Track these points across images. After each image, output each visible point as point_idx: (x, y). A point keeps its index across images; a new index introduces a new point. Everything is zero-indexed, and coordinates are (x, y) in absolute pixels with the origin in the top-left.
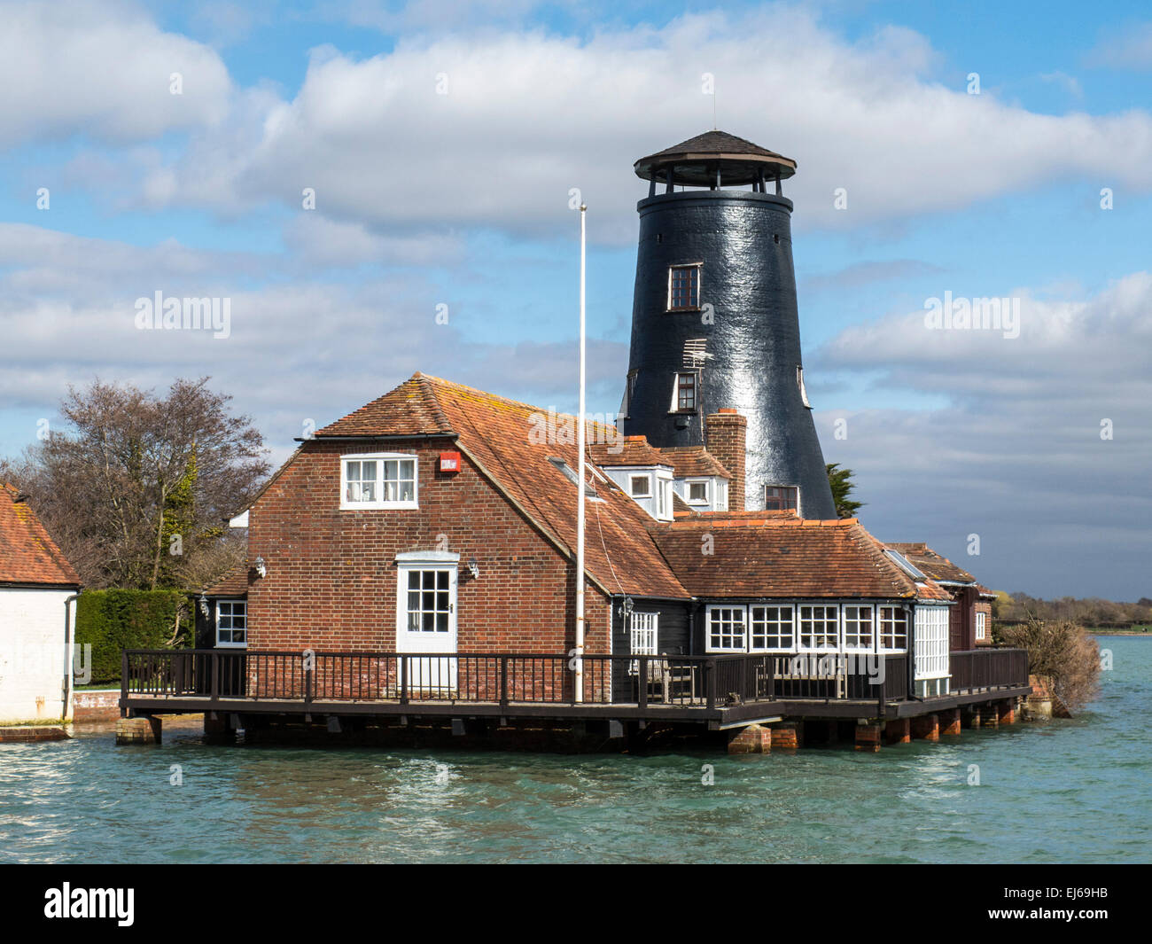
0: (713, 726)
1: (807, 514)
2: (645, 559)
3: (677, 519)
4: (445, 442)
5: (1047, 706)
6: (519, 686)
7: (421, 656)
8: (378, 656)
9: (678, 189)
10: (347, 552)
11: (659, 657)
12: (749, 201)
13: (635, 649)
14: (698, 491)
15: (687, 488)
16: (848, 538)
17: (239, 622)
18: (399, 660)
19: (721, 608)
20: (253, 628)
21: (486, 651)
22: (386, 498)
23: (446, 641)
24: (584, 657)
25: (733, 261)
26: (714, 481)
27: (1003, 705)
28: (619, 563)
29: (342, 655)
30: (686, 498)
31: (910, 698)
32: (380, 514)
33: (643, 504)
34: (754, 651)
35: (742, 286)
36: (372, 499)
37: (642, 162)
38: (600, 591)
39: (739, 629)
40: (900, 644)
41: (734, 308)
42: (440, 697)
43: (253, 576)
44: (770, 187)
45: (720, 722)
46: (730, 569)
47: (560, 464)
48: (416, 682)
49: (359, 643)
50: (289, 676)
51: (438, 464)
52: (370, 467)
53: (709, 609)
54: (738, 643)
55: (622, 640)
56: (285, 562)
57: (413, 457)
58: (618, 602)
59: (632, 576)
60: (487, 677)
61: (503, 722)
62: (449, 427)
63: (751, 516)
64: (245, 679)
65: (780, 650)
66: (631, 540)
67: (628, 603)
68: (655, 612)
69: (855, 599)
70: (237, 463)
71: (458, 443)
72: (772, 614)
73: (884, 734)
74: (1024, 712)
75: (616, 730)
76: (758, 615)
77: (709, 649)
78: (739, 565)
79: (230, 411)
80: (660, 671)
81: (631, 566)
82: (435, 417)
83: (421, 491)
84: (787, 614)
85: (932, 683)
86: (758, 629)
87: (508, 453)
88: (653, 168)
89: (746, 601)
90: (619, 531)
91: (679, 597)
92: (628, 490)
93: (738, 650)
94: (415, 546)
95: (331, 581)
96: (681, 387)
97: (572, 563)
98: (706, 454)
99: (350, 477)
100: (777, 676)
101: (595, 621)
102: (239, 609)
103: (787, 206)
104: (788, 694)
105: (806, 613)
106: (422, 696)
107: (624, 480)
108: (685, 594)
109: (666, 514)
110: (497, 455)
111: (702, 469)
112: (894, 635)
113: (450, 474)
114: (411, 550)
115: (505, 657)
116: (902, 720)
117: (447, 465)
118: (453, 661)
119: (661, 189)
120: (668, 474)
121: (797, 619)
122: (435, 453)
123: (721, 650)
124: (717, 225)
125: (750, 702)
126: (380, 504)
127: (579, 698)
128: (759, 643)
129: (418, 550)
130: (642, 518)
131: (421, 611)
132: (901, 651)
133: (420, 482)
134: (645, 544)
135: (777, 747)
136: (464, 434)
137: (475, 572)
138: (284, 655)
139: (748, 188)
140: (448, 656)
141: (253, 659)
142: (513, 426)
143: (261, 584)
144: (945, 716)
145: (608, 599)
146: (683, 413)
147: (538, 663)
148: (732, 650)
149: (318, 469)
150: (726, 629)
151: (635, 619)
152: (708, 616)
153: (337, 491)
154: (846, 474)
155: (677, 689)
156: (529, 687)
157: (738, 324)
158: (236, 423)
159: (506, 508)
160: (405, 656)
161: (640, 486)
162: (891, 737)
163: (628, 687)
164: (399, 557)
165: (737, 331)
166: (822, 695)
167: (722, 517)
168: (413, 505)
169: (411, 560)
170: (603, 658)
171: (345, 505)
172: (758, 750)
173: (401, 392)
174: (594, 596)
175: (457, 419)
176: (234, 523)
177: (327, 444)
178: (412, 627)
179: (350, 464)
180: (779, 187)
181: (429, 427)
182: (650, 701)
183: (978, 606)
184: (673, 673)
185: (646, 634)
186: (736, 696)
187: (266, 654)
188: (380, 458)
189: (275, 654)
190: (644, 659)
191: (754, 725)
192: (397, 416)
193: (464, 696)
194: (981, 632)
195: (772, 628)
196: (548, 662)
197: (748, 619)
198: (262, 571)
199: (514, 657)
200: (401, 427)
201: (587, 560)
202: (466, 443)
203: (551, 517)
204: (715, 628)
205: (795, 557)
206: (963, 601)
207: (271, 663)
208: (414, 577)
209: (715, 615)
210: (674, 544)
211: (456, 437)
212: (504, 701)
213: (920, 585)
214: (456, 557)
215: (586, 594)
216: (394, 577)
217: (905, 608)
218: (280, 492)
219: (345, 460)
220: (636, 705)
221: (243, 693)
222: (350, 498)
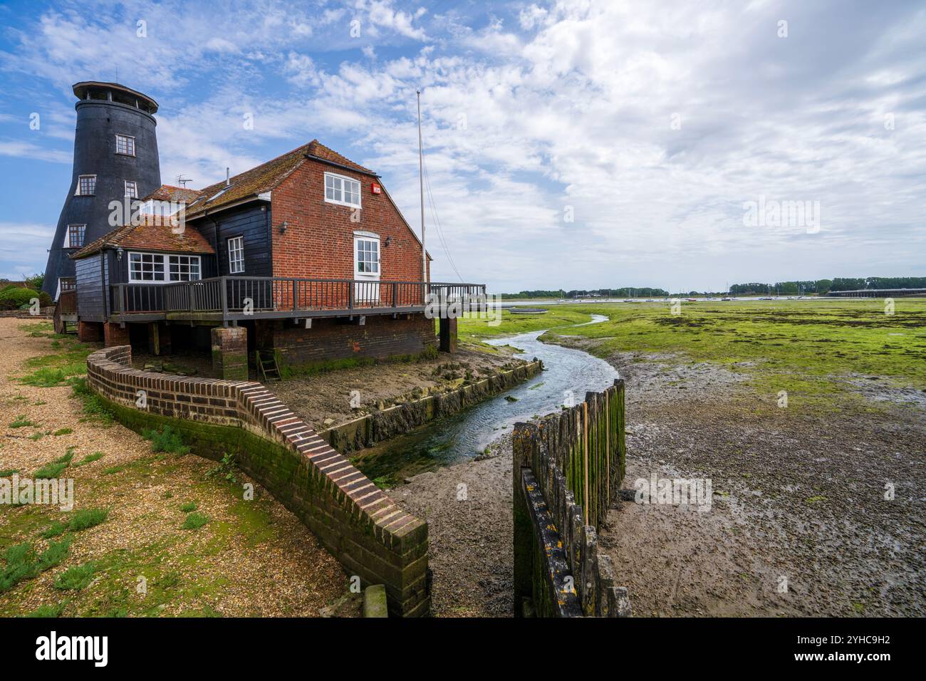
4: (372, 178)
10: (329, 227)
22: (347, 200)
32: (345, 208)
36: (340, 199)
42: (372, 304)
49: (337, 277)
51: (372, 189)
52: (337, 182)
57: (358, 182)
71: (378, 180)
83: (363, 201)
94: (361, 228)
99: (327, 184)
106: (364, 305)
113: (377, 194)
114: (359, 230)
117: (376, 190)
118: (378, 285)
122: (369, 182)
126: (342, 203)
129: (362, 230)
133: (362, 196)
140: (376, 282)
149: (311, 176)
153: (321, 191)
156: (406, 299)
164: (354, 233)
168: (359, 206)
169: (359, 236)
171: (327, 200)
177: (317, 163)
179: (328, 178)
188: (342, 178)
196: (413, 287)
208: (360, 244)
214: (379, 236)
216: (353, 243)
218: (291, 185)
219: (325, 174)
222: (328, 196)
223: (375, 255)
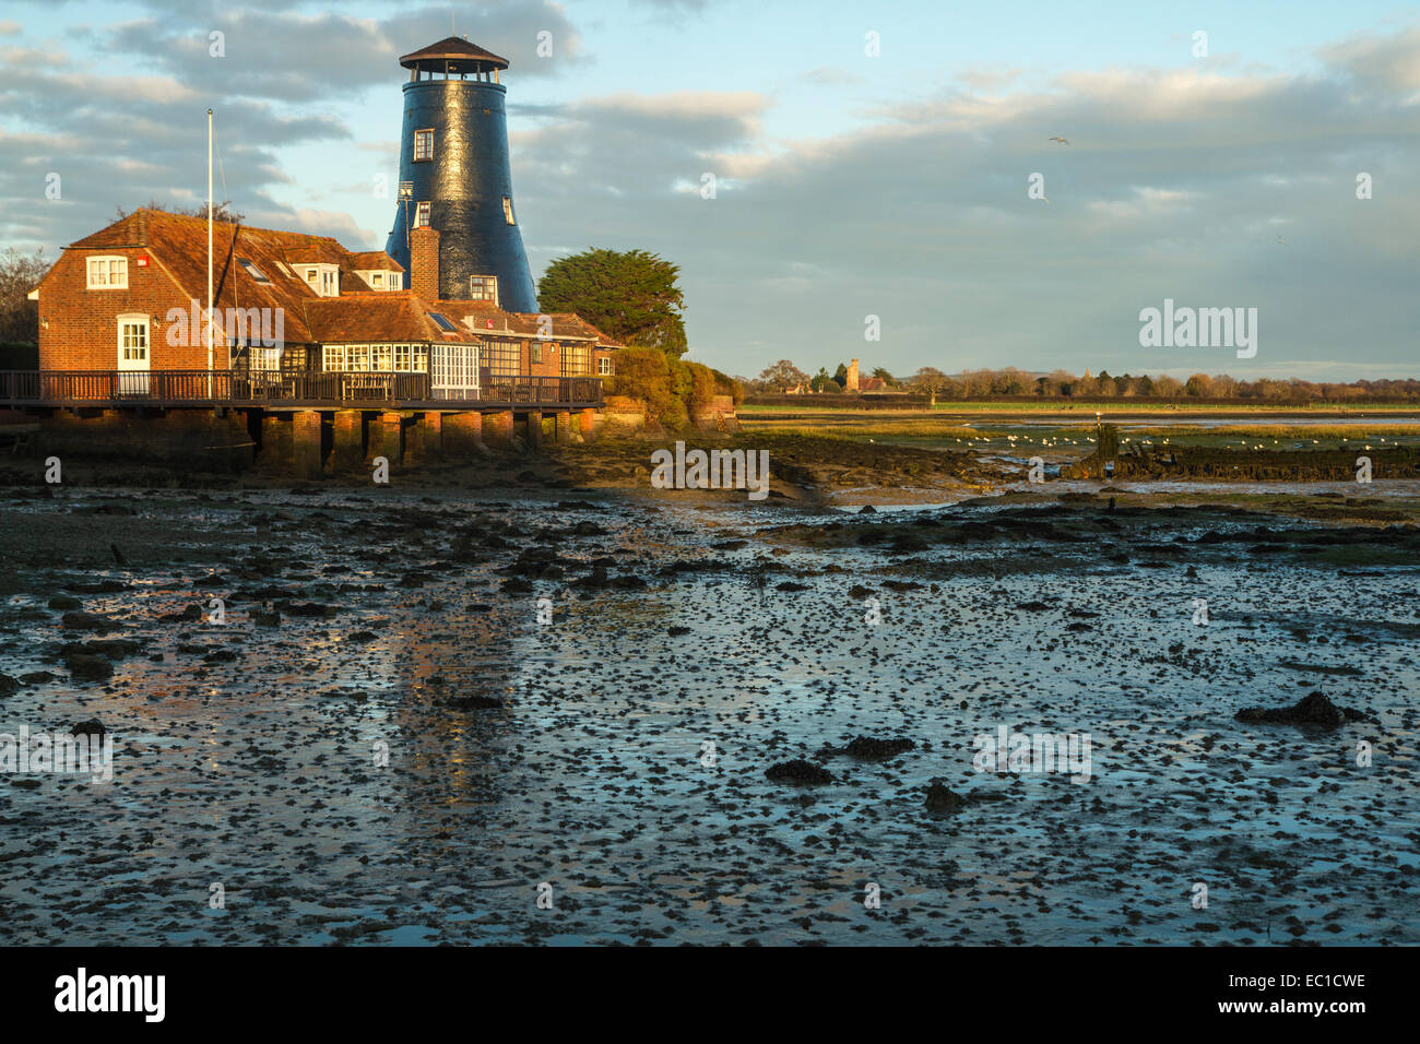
4: (140, 249)
7: (126, 372)
10: (91, 314)
14: (377, 280)
15: (371, 277)
19: (331, 347)
20: (42, 358)
21: (165, 369)
22: (111, 282)
23: (145, 364)
24: (212, 373)
26: (389, 273)
30: (370, 283)
31: (429, 399)
32: (108, 292)
33: (313, 286)
36: (104, 282)
37: (404, 57)
39: (340, 360)
42: (140, 396)
43: (41, 328)
47: (246, 263)
49: (99, 366)
50: (61, 385)
51: (136, 262)
52: (102, 263)
53: (324, 348)
54: (340, 367)
56: (58, 321)
62: (144, 241)
65: (361, 371)
71: (147, 250)
72: (358, 351)
76: (350, 351)
77: (325, 371)
82: (139, 235)
83: (129, 278)
84: (365, 351)
85: (455, 392)
86: (350, 359)
88: (408, 62)
89: (345, 343)
91: (303, 341)
92: (306, 279)
93: (339, 371)
94: (127, 310)
95: (83, 331)
96: (421, 211)
98: (384, 256)
99: (92, 270)
101: (220, 352)
105: (375, 349)
106: (131, 396)
107: (303, 271)
108: (309, 338)
109: (332, 293)
111: (381, 265)
113: (143, 268)
114: (125, 313)
117: (142, 263)
118: (148, 375)
120: (334, 268)
121: (371, 353)
122: (135, 256)
123: (330, 371)
126: (108, 286)
127: (209, 394)
129: (129, 312)
130: (305, 295)
131: (131, 348)
132: (424, 372)
133: (128, 273)
137: (157, 326)
140: (145, 372)
141: (42, 376)
143: (46, 333)
149: (75, 265)
156: (185, 390)
159: (172, 289)
160: (122, 373)
161: (312, 275)
168: (124, 285)
169: (123, 321)
170: (225, 373)
171: (89, 286)
176: (31, 296)
177: (77, 251)
178: (127, 355)
179: (93, 262)
181: (133, 240)
187: (49, 373)
188: (107, 258)
193: (151, 396)
195: (358, 359)
197: (345, 353)
198: (46, 325)
200: (119, 240)
207: (53, 377)
209: (327, 351)
211: (147, 247)
213: (447, 333)
216: (116, 328)
217: (426, 346)
222: (93, 282)
223: (143, 340)
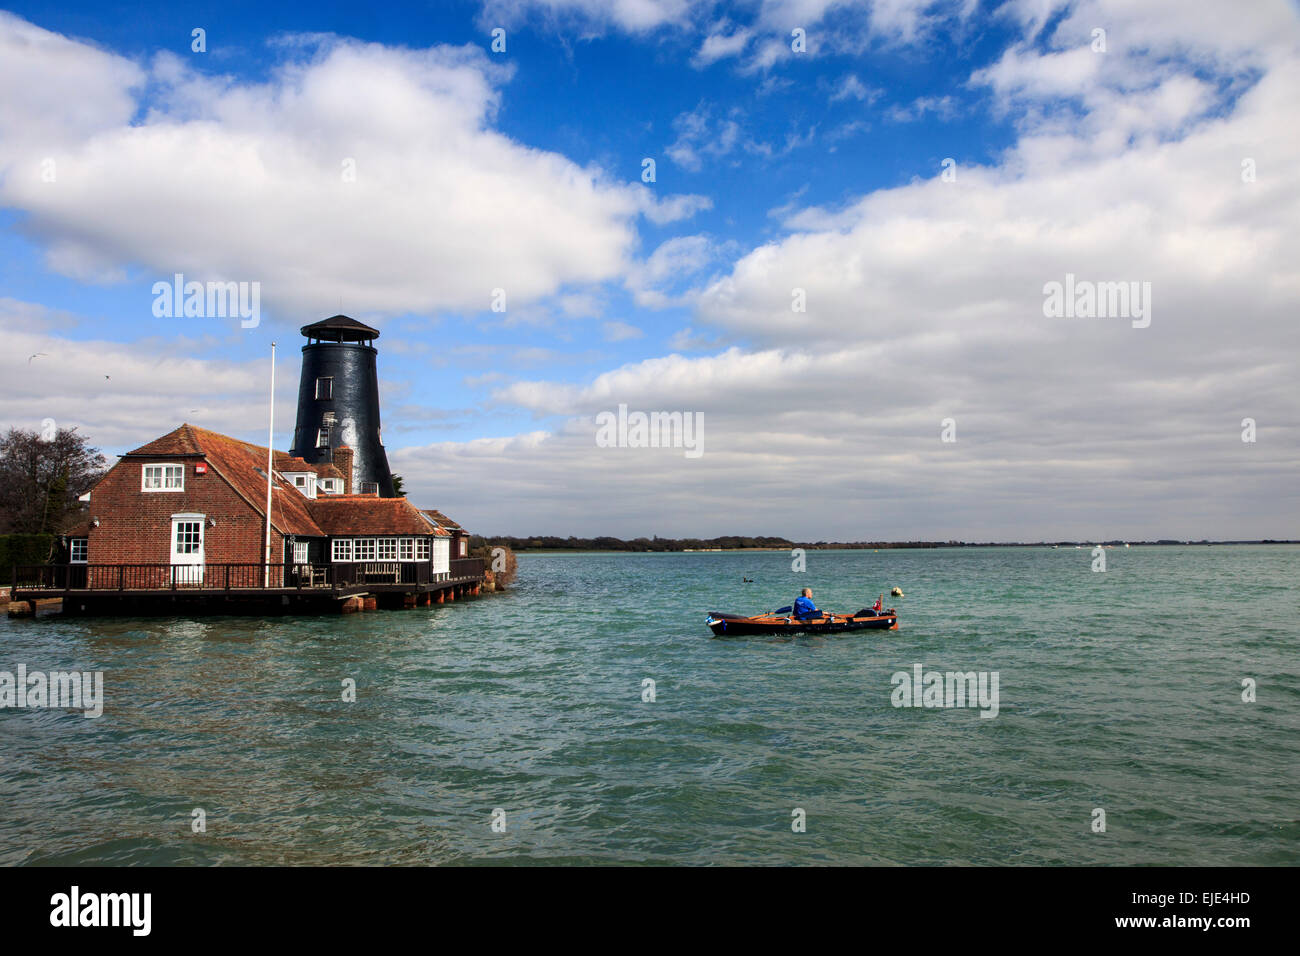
0: (334, 597)
1: (382, 496)
2: (302, 517)
3: (319, 498)
4: (199, 458)
5: (493, 585)
6: (235, 580)
7: (183, 565)
8: (160, 566)
9: (321, 342)
10: (145, 513)
11: (308, 564)
12: (354, 348)
13: (296, 560)
14: (329, 485)
15: (324, 483)
16: (402, 507)
17: (84, 550)
18: (172, 568)
19: (339, 540)
20: (91, 553)
21: (220, 562)
22: (167, 486)
23: (198, 557)
24: (269, 565)
25: (348, 376)
26: (337, 480)
27: (473, 584)
28: (288, 518)
29: (140, 566)
30: (323, 488)
31: (431, 582)
32: (163, 494)
33: (301, 490)
34: (355, 561)
35: (351, 389)
36: (159, 486)
37: (305, 328)
38: (279, 532)
39: (348, 550)
40: (426, 556)
41: (348, 399)
42: (194, 586)
43: (92, 526)
44: (367, 343)
45: (338, 596)
46: (344, 521)
47: (260, 471)
48: (181, 579)
49: (150, 559)
50: (110, 577)
51: (195, 469)
52: (158, 470)
53: (333, 541)
54: (348, 557)
55: (289, 556)
56: (110, 519)
57: (183, 466)
58: (288, 538)
59: (295, 525)
60: (219, 576)
61: (227, 598)
62: (201, 451)
63: (355, 496)
64: (86, 580)
65: (368, 560)
66: (295, 507)
67: (293, 538)
68: (306, 542)
69: (405, 535)
70: (91, 471)
71: (206, 459)
72: (365, 543)
73: (418, 599)
74: (483, 587)
75: (286, 601)
76: (358, 543)
77: (333, 560)
78: (349, 519)
79: (86, 446)
80: (308, 571)
81: (294, 520)
82: (194, 446)
83: (185, 483)
84: (372, 543)
85: (441, 575)
86: (358, 550)
87: (232, 464)
88: (309, 331)
89: (352, 537)
90: (289, 503)
91: (319, 535)
92: (294, 484)
93: (348, 561)
94: (182, 510)
95: (136, 528)
96: (321, 436)
97: (265, 519)
98: (333, 467)
99: (147, 475)
100: (367, 573)
101: (276, 547)
102: (84, 543)
103: (374, 352)
104: (372, 582)
105: (381, 542)
106: (184, 586)
107: (292, 478)
108: (322, 533)
109: (312, 495)
110: (227, 465)
111: (331, 474)
112: (423, 552)
113: (201, 474)
114: (180, 512)
115: (228, 565)
116: (426, 593)
117: (200, 470)
118: (201, 568)
119: (314, 341)
120: (314, 476)
121: (377, 545)
122: (193, 464)
123: (339, 560)
124: (340, 361)
125: (354, 585)
126: (163, 489)
127: (267, 585)
128: (358, 557)
129: (183, 512)
130: (301, 497)
131: (184, 543)
132: (427, 560)
133: (185, 478)
134: (302, 509)
135: (366, 609)
136: (209, 454)
137: (214, 523)
138: (108, 566)
139: (357, 343)
140: (199, 565)
141: (90, 569)
142: (234, 450)
143: (96, 530)
144: (447, 590)
145: (282, 536)
146: (322, 448)
147: (246, 568)
148: (345, 560)
149: (130, 471)
150: (342, 550)
151: (296, 545)
152: (333, 544)
153: (140, 482)
154: (400, 479)
155: (317, 580)
156: (240, 580)
157: (350, 406)
158: (91, 451)
159: (230, 492)
160: (175, 566)
161: (300, 481)
162: (421, 603)
163: (291, 579)
164: (173, 516)
165: (350, 410)
166: (389, 582)
167: (341, 497)
168: (181, 489)
169: (178, 519)
170: (280, 565)
171: (144, 489)
172: (357, 609)
173: (177, 433)
174: (275, 535)
175: (206, 447)
176: (82, 498)
177: (134, 459)
178: (180, 550)
179: (148, 469)
180: (371, 343)
181: (190, 450)
182: (303, 586)
183: (462, 539)
184: (315, 572)
185: (301, 554)
186: (346, 583)
187: (98, 566)
188: (164, 466)
189: (103, 566)
190: (300, 565)
191: (355, 596)
192: (174, 445)
193: (206, 585)
194: (463, 551)
195: (365, 550)
196: (251, 567)
197: (353, 545)
198: (97, 523)
199: (233, 565)
200: (176, 450)
201: (272, 517)
202: (211, 459)
203: (254, 496)
204: (336, 550)
205: (375, 516)
206: (455, 537)
207: (101, 570)
208: (181, 526)
209: (337, 544)
210: (317, 509)
211: (205, 456)
212: (228, 587)
213: (436, 529)
214: (204, 516)
215: (271, 534)
216: (170, 526)
217: (429, 539)
218: (108, 483)
219: (145, 467)
220: (296, 588)
221: (85, 587)
222: (147, 486)
223: (196, 538)
